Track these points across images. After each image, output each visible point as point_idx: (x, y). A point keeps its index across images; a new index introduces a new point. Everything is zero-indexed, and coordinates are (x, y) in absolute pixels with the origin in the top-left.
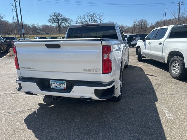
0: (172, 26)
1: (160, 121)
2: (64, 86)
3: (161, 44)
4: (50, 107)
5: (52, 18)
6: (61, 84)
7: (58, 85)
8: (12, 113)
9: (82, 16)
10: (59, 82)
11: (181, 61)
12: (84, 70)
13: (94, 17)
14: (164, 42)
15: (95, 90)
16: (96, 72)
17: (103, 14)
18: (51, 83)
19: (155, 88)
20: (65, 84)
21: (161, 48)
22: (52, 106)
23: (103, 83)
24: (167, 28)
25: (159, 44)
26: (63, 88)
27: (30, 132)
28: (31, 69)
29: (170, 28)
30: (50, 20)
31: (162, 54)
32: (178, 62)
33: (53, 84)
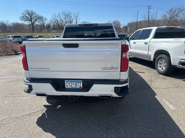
0: (157, 28)
1: (166, 112)
2: (80, 85)
3: (147, 43)
4: (58, 108)
5: (24, 16)
6: (77, 84)
7: (73, 84)
8: (18, 118)
9: (57, 15)
10: (75, 82)
11: (167, 59)
12: (103, 68)
13: (70, 16)
14: (150, 42)
15: (115, 88)
16: (114, 70)
17: (78, 13)
18: (66, 83)
19: (149, 84)
20: (82, 83)
21: (147, 47)
22: (59, 107)
23: (120, 81)
24: (152, 30)
25: (145, 43)
26: (78, 87)
27: (49, 135)
28: (43, 70)
29: (154, 29)
30: (22, 18)
31: (148, 53)
32: (164, 59)
33: (68, 84)
